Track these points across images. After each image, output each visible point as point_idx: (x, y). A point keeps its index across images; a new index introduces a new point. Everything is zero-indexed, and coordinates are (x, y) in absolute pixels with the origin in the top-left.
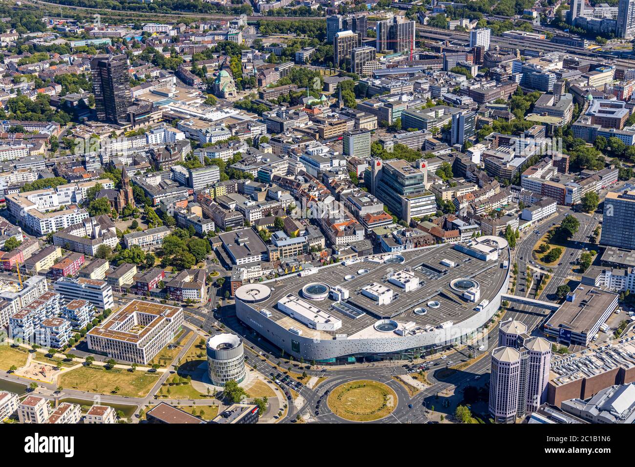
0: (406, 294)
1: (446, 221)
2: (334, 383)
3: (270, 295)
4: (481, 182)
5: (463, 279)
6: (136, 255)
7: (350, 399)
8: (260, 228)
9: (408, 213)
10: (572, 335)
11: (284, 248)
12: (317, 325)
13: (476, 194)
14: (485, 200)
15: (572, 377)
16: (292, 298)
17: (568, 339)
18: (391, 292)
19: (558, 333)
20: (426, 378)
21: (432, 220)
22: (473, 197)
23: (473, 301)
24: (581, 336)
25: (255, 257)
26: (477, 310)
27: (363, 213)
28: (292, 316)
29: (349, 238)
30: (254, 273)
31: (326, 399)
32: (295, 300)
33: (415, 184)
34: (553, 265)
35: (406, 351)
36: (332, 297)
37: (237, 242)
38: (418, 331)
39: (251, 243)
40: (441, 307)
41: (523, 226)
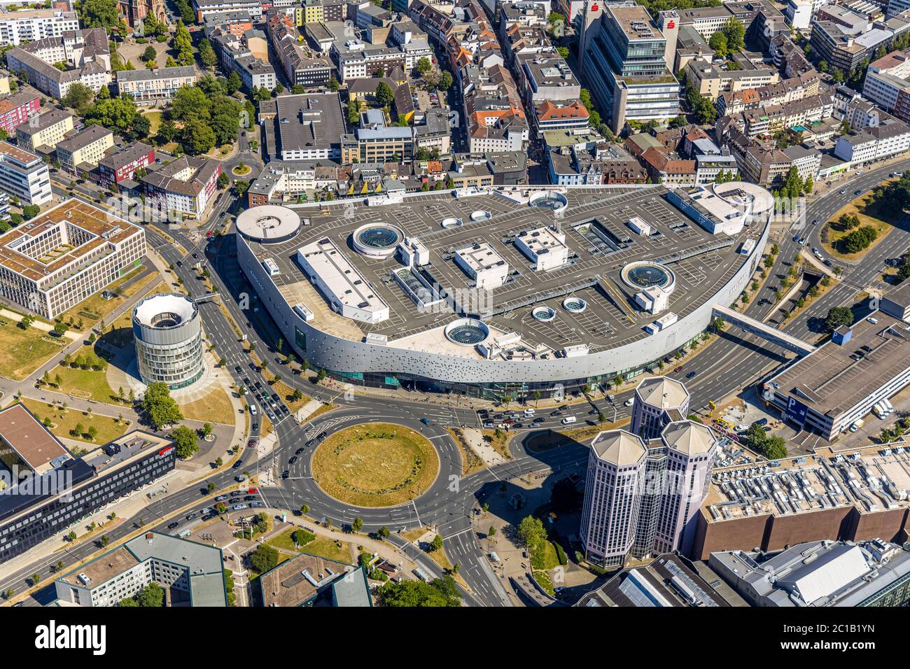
0: (532, 276)
1: (683, 140)
2: (344, 419)
3: (294, 234)
4: (789, 69)
5: (652, 264)
6: (118, 114)
7: (353, 457)
8: (353, 96)
9: (621, 111)
10: (808, 414)
11: (368, 144)
12: (344, 307)
13: (766, 92)
14: (776, 107)
15: (749, 510)
16: (326, 247)
17: (801, 419)
18: (505, 267)
19: (786, 405)
20: (507, 443)
21: (656, 133)
22: (757, 98)
23: (650, 312)
24: (824, 421)
25: (318, 151)
26: (648, 331)
27: (538, 97)
28: (312, 280)
29: (495, 143)
30: (300, 183)
31: (314, 449)
32: (328, 253)
33: (647, 59)
34: (851, 258)
35: (492, 385)
36: (400, 258)
37: (300, 116)
38: (520, 354)
39: (324, 124)
40: (585, 312)
41: (828, 171)
